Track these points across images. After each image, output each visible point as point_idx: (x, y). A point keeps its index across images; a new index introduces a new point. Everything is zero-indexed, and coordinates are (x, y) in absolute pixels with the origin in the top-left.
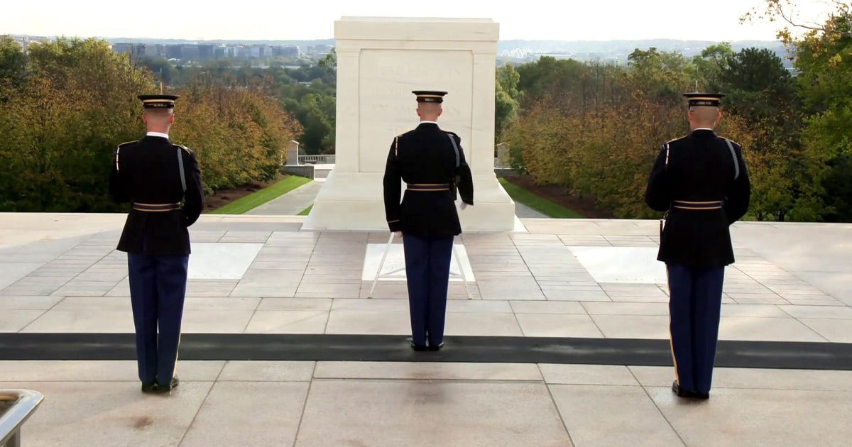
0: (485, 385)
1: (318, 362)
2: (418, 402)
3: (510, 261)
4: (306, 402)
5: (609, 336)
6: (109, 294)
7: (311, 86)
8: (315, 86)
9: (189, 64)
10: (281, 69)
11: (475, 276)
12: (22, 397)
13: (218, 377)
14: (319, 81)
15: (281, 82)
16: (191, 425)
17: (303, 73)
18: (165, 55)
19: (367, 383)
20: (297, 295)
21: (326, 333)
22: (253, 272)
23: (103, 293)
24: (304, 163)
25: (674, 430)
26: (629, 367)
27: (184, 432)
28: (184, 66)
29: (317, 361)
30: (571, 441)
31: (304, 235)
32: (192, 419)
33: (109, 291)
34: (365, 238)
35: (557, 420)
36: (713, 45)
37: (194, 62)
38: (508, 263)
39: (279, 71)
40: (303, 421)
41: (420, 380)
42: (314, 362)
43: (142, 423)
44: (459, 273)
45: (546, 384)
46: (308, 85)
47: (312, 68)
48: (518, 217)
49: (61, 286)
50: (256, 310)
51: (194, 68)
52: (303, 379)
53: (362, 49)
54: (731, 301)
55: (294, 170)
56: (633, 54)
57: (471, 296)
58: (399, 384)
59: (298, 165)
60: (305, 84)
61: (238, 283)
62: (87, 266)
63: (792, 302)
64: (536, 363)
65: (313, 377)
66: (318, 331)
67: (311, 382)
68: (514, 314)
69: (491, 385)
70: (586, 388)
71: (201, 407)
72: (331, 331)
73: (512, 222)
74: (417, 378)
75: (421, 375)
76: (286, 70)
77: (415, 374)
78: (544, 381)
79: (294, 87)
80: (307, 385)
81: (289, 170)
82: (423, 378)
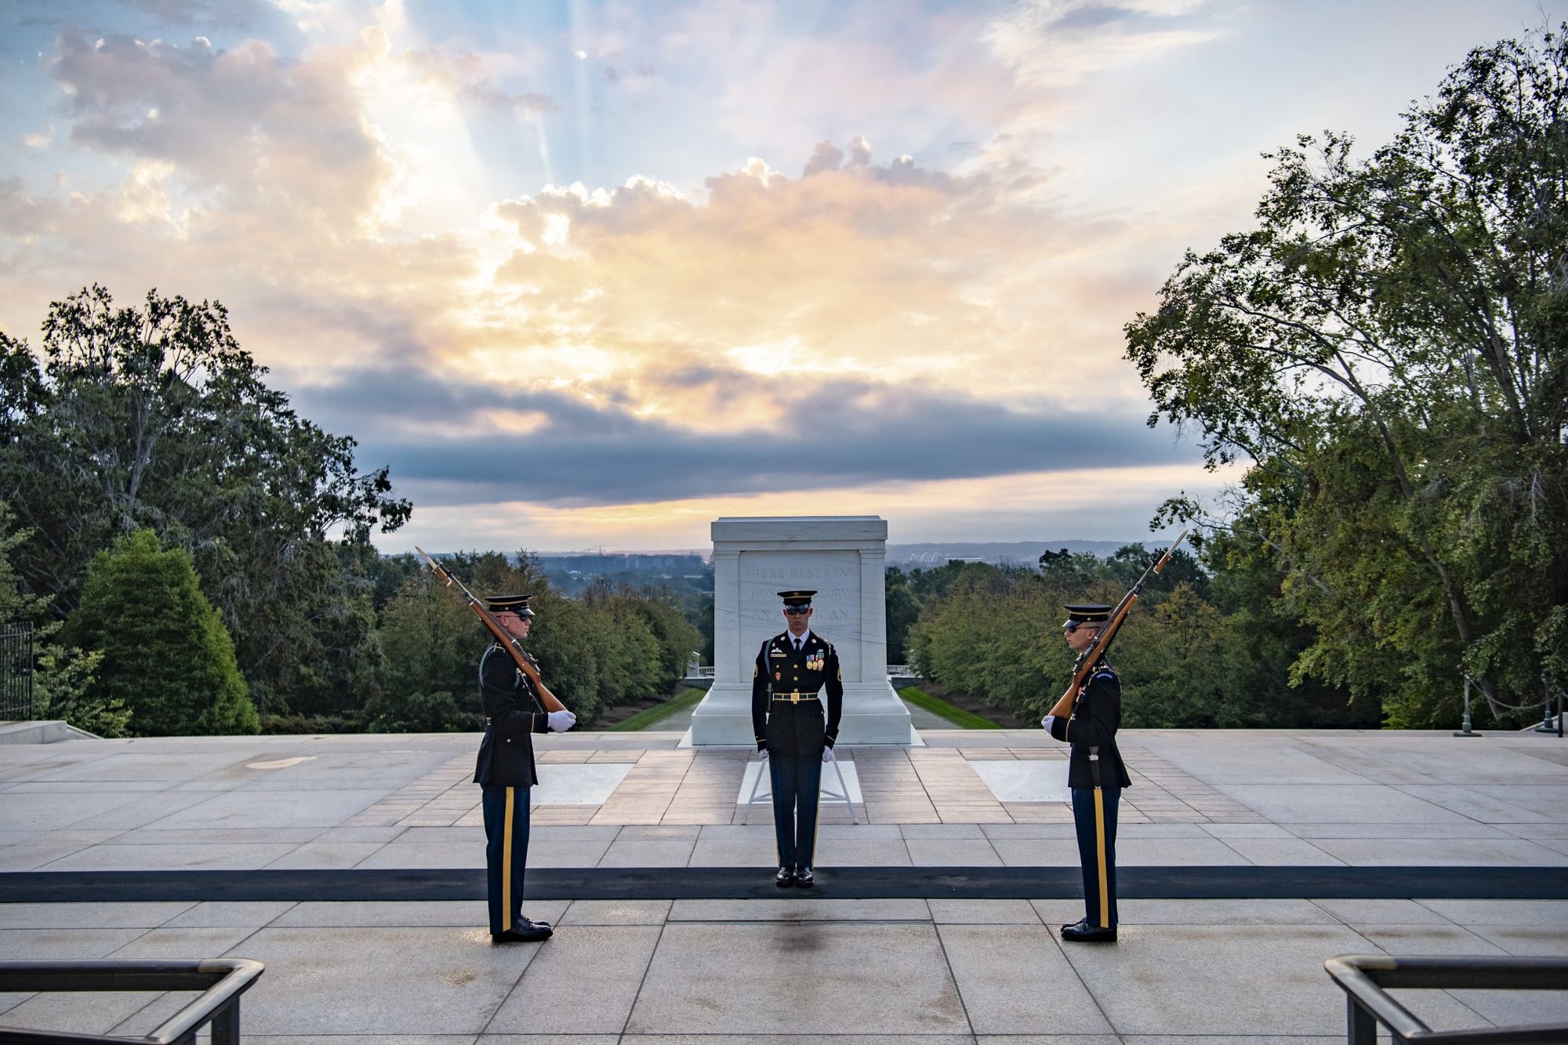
0: (865, 928)
1: (676, 901)
2: (784, 949)
3: (904, 779)
4: (654, 951)
5: (1011, 863)
6: (457, 823)
11: (863, 796)
12: (239, 969)
13: (559, 921)
16: (518, 982)
19: (729, 926)
20: (663, 823)
21: (690, 866)
22: (618, 795)
23: (450, 823)
24: (705, 675)
25: (1080, 978)
26: (1031, 901)
27: (510, 988)
29: (674, 899)
30: (959, 994)
31: (679, 753)
32: (520, 974)
33: (457, 820)
34: (744, 757)
35: (944, 968)
36: (1124, 546)
38: (901, 781)
39: (681, 580)
40: (648, 975)
41: (790, 921)
42: (671, 901)
43: (467, 977)
44: (842, 794)
45: (935, 924)
48: (917, 728)
49: (408, 816)
50: (614, 840)
52: (656, 921)
53: (741, 551)
54: (1147, 820)
55: (693, 683)
56: (1044, 557)
57: (857, 821)
58: (766, 927)
59: (699, 678)
61: (599, 808)
62: (440, 792)
63: (1214, 819)
64: (925, 898)
65: (667, 920)
67: (664, 925)
68: (904, 840)
69: (871, 927)
70: (981, 929)
71: (534, 958)
72: (697, 863)
73: (909, 734)
74: (789, 919)
75: (792, 916)
76: (689, 579)
77: (784, 915)
78: (932, 920)
79: (696, 596)
80: (659, 929)
81: (689, 683)
82: (795, 919)
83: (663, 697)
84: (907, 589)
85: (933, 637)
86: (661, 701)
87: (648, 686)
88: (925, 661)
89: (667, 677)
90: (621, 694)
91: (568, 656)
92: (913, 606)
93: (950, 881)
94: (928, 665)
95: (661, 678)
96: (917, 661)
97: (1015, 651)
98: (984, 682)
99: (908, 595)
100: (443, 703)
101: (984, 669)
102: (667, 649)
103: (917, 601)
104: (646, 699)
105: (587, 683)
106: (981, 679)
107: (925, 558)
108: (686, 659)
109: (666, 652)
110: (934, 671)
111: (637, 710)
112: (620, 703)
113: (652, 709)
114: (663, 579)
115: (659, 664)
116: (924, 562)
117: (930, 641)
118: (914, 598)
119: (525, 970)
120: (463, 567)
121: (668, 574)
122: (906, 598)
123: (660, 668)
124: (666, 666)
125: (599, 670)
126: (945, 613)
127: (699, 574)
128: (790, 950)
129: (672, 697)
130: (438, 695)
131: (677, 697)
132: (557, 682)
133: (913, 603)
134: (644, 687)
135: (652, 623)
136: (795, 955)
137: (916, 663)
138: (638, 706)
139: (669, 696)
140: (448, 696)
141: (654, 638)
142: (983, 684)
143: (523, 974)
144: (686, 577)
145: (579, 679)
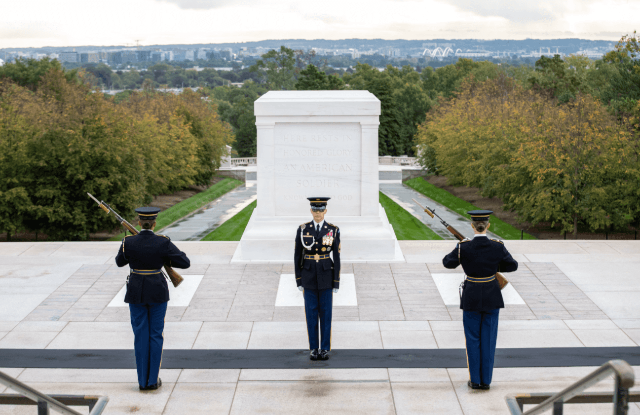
0: (350, 384)
2: (305, 395)
4: (234, 396)
5: (442, 347)
7: (243, 87)
8: (247, 86)
9: (128, 69)
10: (215, 71)
11: (358, 301)
13: (177, 380)
14: (250, 81)
15: (215, 84)
16: (164, 411)
17: (236, 74)
18: (106, 60)
19: (274, 383)
20: (229, 319)
21: (249, 348)
22: (196, 300)
26: (448, 369)
28: (123, 71)
29: (241, 368)
31: (233, 267)
32: (164, 408)
33: (98, 317)
37: (133, 67)
39: (213, 73)
41: (309, 381)
43: (134, 409)
45: (390, 383)
46: (240, 85)
47: (244, 70)
49: (65, 313)
50: (199, 332)
51: (133, 72)
52: (232, 381)
53: (275, 123)
55: (226, 174)
58: (295, 384)
59: (231, 169)
60: (236, 85)
61: (186, 310)
64: (387, 368)
65: (239, 380)
66: (242, 346)
67: (237, 383)
68: (380, 331)
72: (252, 347)
73: (393, 252)
74: (307, 379)
75: (310, 378)
76: (219, 72)
77: (305, 377)
78: (389, 380)
79: (226, 88)
80: (235, 385)
81: (223, 174)
82: (311, 379)
83: (200, 187)
84: (419, 87)
85: (439, 136)
86: (198, 191)
87: (187, 179)
88: (431, 155)
89: (203, 171)
90: (165, 187)
91: (121, 157)
92: (423, 103)
93: (405, 358)
94: (434, 160)
95: (199, 171)
96: (424, 156)
97: (505, 152)
98: (480, 176)
99: (419, 92)
100: (19, 197)
101: (479, 167)
102: (204, 146)
103: (427, 97)
104: (185, 189)
105: (138, 179)
106: (478, 175)
107: (437, 53)
108: (220, 153)
109: (203, 148)
110: (438, 165)
111: (178, 199)
112: (164, 194)
113: (192, 198)
114: (195, 71)
115: (197, 159)
116: (437, 58)
117: (436, 138)
118: (424, 95)
119: (166, 406)
120: (22, 71)
121: (201, 66)
122: (417, 95)
123: (197, 162)
124: (204, 161)
125: (148, 167)
126: (449, 115)
127: (229, 66)
128: (309, 396)
129: (208, 187)
130: (13, 190)
131: (212, 187)
132: (112, 180)
133: (423, 99)
134: (184, 180)
135: (190, 123)
136: (311, 399)
137: (422, 158)
138: (179, 195)
139: (205, 187)
140: (22, 192)
141: (193, 137)
142: (479, 179)
143: (165, 408)
144: (217, 69)
145: (131, 177)
